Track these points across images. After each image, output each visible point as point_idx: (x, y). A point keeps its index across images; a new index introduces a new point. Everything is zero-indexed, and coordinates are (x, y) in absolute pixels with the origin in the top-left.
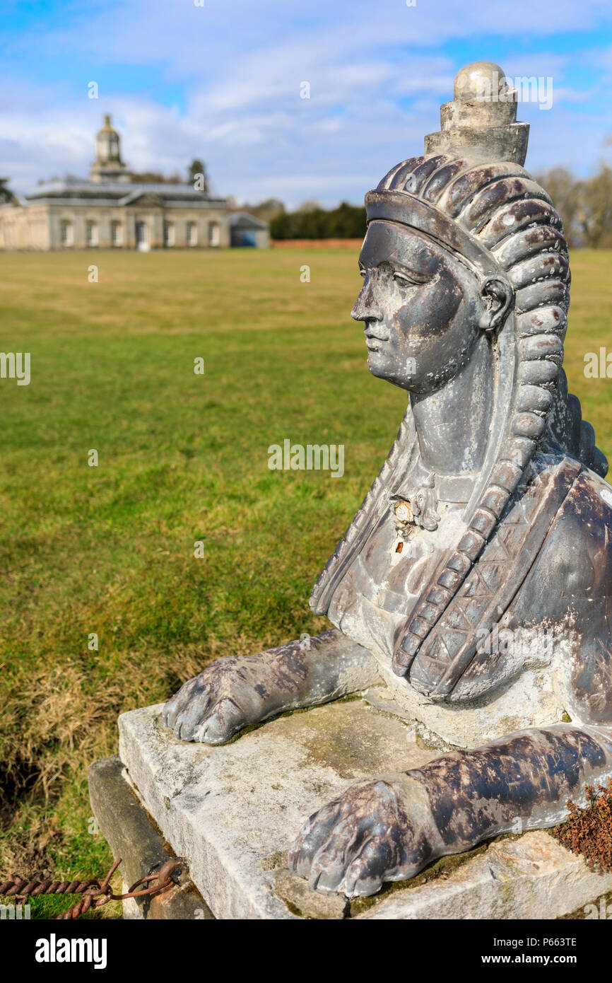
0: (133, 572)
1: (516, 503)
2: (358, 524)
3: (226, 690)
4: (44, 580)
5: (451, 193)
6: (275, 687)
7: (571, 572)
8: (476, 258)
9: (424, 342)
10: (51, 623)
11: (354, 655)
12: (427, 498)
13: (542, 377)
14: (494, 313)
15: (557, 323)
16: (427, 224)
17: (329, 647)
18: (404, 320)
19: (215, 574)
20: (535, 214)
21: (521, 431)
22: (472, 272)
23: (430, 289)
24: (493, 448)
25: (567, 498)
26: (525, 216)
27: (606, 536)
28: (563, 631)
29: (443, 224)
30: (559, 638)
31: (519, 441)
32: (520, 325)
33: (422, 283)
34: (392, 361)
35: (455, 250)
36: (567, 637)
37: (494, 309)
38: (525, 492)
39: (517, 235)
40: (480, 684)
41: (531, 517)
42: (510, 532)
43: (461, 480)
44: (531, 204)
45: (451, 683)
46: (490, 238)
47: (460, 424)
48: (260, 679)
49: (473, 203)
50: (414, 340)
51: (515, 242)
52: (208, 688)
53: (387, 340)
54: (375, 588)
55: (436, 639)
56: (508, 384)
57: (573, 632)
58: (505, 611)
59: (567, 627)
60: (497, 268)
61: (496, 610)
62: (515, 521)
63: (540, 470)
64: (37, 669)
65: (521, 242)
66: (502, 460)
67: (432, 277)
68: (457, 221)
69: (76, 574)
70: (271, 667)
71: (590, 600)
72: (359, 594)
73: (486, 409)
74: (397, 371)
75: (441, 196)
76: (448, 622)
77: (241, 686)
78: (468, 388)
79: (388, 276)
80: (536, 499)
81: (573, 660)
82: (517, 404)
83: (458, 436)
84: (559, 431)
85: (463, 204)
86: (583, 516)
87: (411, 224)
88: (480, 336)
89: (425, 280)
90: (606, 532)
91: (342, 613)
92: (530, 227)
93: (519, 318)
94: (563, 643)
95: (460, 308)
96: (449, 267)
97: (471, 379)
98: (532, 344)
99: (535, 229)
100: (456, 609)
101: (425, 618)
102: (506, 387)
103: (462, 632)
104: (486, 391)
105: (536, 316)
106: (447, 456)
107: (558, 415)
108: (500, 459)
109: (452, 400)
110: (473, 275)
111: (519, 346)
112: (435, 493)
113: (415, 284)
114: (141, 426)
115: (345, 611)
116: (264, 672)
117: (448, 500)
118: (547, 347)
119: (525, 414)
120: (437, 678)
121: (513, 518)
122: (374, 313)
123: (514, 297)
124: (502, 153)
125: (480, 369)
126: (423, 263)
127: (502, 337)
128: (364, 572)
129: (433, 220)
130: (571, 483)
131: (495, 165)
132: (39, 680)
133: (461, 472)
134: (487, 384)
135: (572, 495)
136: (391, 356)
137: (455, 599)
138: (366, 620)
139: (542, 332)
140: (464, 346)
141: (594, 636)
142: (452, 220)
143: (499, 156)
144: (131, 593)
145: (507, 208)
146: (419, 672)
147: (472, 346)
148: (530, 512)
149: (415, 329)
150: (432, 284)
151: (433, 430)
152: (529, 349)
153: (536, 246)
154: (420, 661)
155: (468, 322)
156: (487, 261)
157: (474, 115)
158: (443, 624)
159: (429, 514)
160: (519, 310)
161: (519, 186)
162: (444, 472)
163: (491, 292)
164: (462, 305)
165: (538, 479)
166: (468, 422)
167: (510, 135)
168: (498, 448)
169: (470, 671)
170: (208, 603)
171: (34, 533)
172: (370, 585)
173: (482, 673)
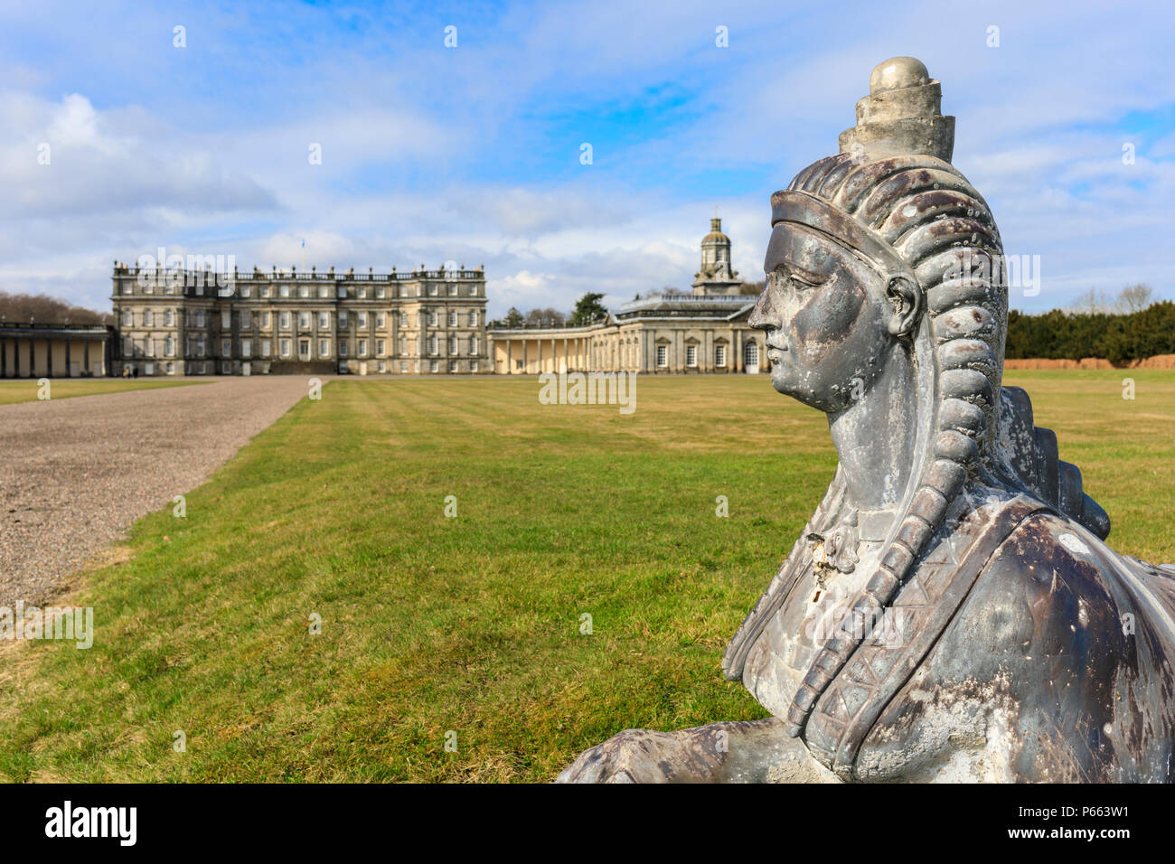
0: (596, 670)
1: (943, 540)
2: (781, 575)
3: (624, 761)
4: (501, 673)
5: (846, 187)
6: (684, 768)
7: (1005, 622)
8: (876, 255)
9: (822, 349)
10: (495, 714)
11: (791, 747)
12: (846, 536)
13: (964, 388)
14: (904, 317)
15: (979, 326)
16: (821, 220)
17: (759, 733)
18: (801, 324)
19: (689, 680)
20: (944, 204)
21: (942, 451)
22: (875, 271)
23: (828, 290)
24: (915, 474)
25: (1011, 537)
26: (930, 206)
27: (1054, 582)
28: (994, 696)
29: (837, 219)
30: (990, 704)
31: (940, 463)
32: (935, 329)
33: (818, 284)
34: (792, 371)
35: (853, 247)
36: (1001, 705)
37: (905, 312)
38: (956, 528)
39: (922, 228)
40: (890, 755)
41: (962, 556)
42: (932, 573)
43: (882, 515)
44: (939, 195)
45: (852, 749)
46: (890, 232)
47: (877, 448)
48: (667, 755)
49: (871, 196)
50: (812, 348)
51: (920, 236)
52: (604, 757)
53: (786, 349)
54: (788, 643)
55: (834, 694)
56: (929, 399)
57: (1007, 699)
58: (919, 664)
59: (998, 690)
60: (902, 265)
61: (907, 661)
62: (941, 560)
63: (978, 504)
64: (468, 759)
65: (926, 234)
66: (922, 486)
67: (828, 277)
68: (855, 216)
69: (537, 670)
70: (682, 745)
71: (1029, 658)
72: (773, 654)
73: (908, 430)
74: (797, 384)
75: (837, 191)
76: (850, 674)
77: (641, 758)
78: (884, 405)
79: (788, 281)
80: (970, 537)
81: (1009, 735)
82: (941, 421)
83: (876, 461)
84: (1023, 468)
85: (858, 199)
86: (1025, 557)
87: (804, 222)
88: (893, 344)
89: (821, 280)
90: (1055, 577)
91: (755, 677)
92: (938, 219)
93: (934, 320)
94: (997, 712)
95: (862, 310)
96: (848, 265)
97: (886, 393)
98: (950, 350)
99: (946, 221)
100: (861, 660)
101: (823, 668)
102: (927, 404)
103: (865, 686)
104: (906, 408)
105: (951, 318)
106: (867, 486)
107: (1020, 449)
108: (920, 486)
109: (867, 419)
110: (876, 274)
111: (938, 354)
112: (856, 531)
113: (811, 286)
114: (667, 537)
115: (759, 674)
116: (672, 749)
117: (869, 538)
118: (966, 352)
119: (948, 432)
120: (835, 742)
121: (937, 557)
122: (771, 320)
123: (924, 297)
124: (914, 146)
125: (897, 383)
126: (818, 263)
127: (919, 344)
128: (779, 627)
129: (827, 216)
130: (1020, 521)
131: (900, 157)
132: (468, 771)
133: (884, 506)
134: (907, 400)
135: (1018, 534)
136: (791, 367)
137: (862, 647)
138: (779, 684)
139: (961, 336)
140: (872, 354)
141: (1036, 706)
142: (848, 215)
143: (909, 149)
144: (587, 690)
145: (910, 199)
146: (814, 734)
147: (883, 355)
148: (961, 552)
149: (812, 334)
150: (829, 285)
151: (849, 455)
152: (947, 356)
153: (944, 239)
154: (816, 720)
155: (874, 327)
156: (889, 257)
157: (884, 109)
158: (844, 677)
159: (846, 554)
160: (932, 312)
161: (925, 176)
162: (867, 506)
163: (897, 292)
164: (864, 306)
165: (975, 514)
166: (886, 444)
167: (921, 126)
168: (919, 473)
169: (874, 735)
170: (672, 709)
171: (503, 628)
172: (784, 641)
173: (889, 738)
